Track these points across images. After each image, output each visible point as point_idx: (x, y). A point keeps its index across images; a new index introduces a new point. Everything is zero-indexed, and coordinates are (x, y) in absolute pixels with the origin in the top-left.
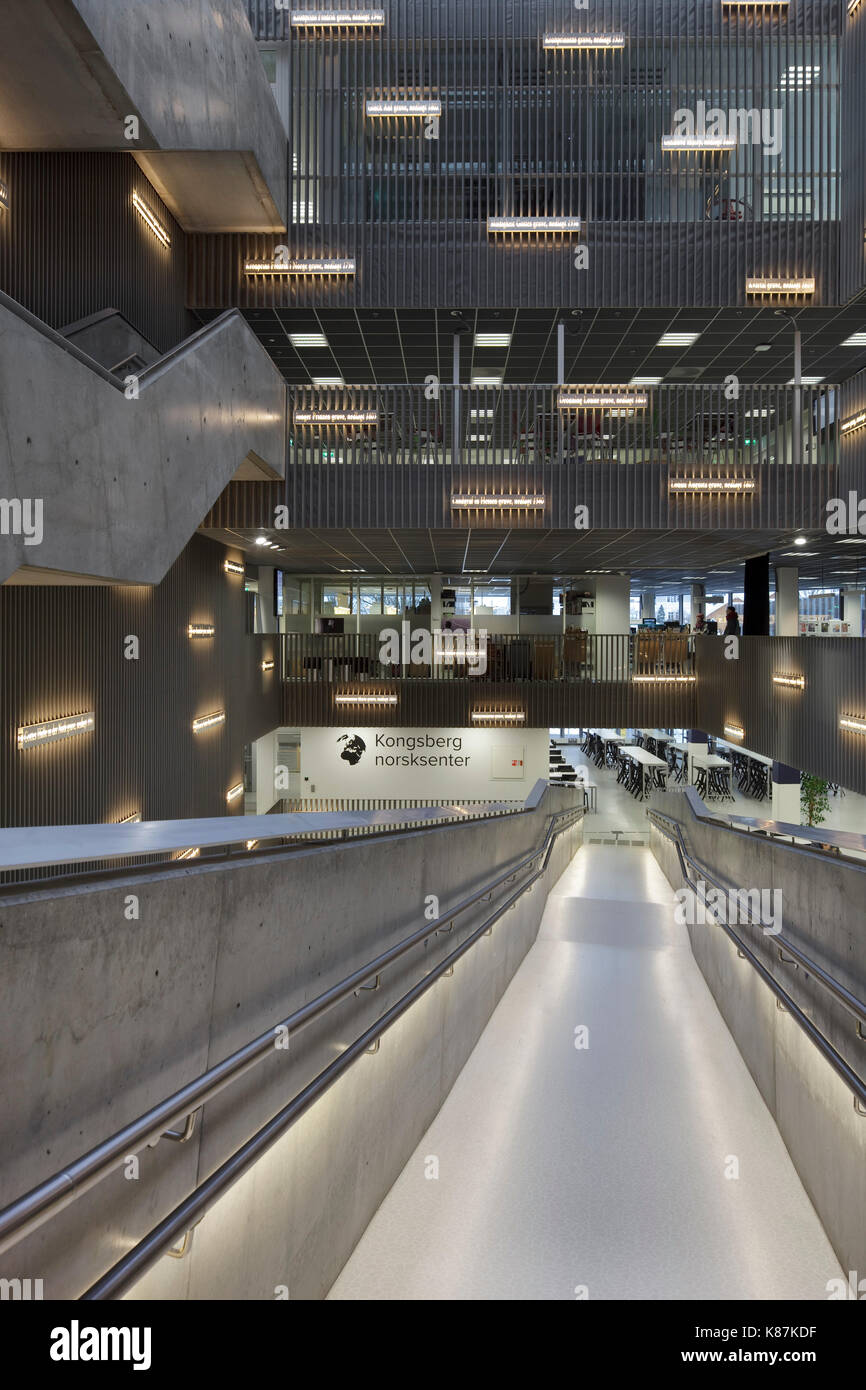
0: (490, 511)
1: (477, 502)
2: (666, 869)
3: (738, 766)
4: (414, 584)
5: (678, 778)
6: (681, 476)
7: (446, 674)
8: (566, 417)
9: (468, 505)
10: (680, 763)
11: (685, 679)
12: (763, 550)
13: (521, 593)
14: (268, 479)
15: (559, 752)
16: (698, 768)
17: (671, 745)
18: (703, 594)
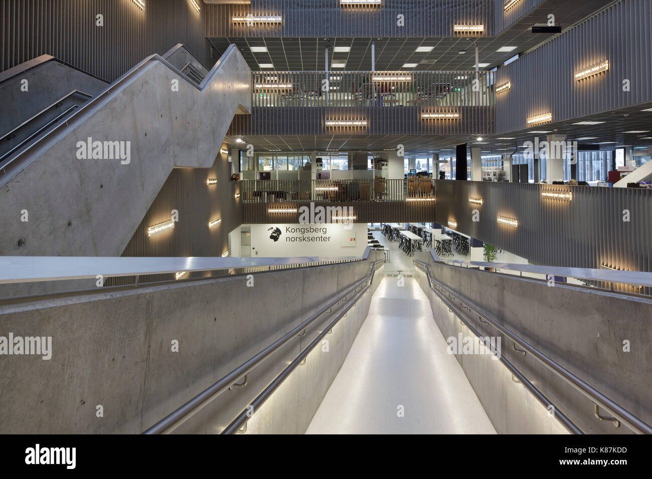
0: (342, 127)
1: (337, 123)
2: (422, 286)
3: (456, 240)
4: (302, 155)
5: (428, 245)
6: (427, 112)
7: (320, 198)
8: (375, 85)
9: (333, 125)
10: (428, 238)
11: (430, 200)
12: (463, 142)
13: (353, 160)
14: (243, 113)
15: (371, 234)
16: (436, 241)
17: (424, 230)
18: (438, 159)
